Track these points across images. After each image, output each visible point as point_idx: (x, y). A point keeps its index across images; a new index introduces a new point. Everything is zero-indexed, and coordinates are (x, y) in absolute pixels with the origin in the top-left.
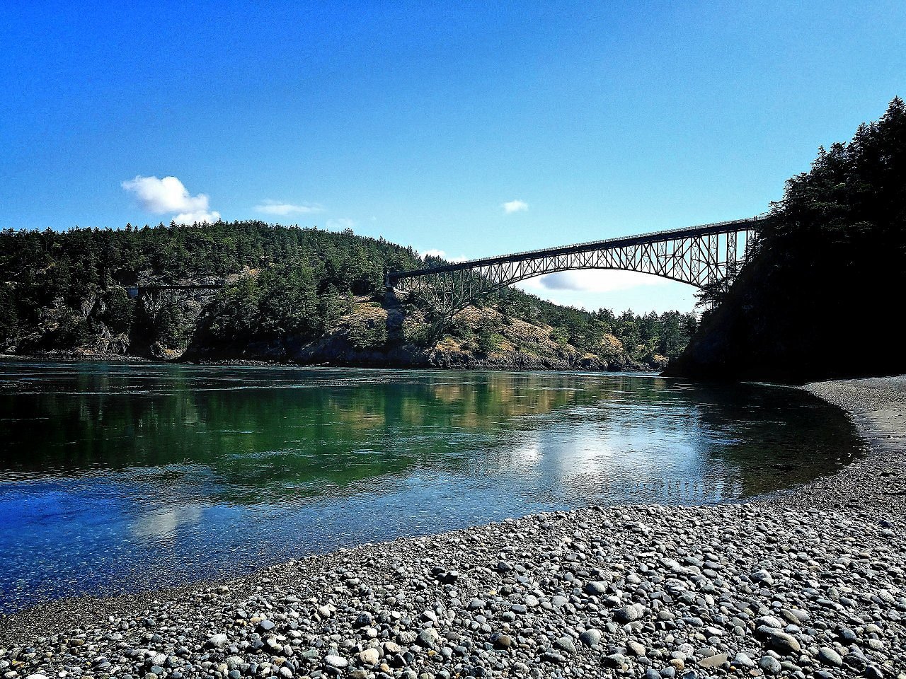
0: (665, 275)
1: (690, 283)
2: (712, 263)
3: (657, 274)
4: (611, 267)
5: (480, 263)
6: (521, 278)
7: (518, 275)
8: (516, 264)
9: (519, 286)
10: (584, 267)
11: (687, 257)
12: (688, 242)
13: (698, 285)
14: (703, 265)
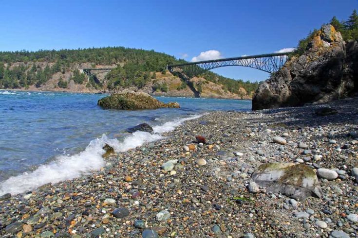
0: (260, 69)
1: (268, 72)
2: (275, 66)
3: (257, 68)
4: (243, 66)
5: (199, 63)
6: (212, 68)
7: (211, 67)
8: (211, 63)
9: (211, 70)
10: (234, 65)
11: (267, 63)
12: (268, 58)
13: (270, 73)
14: (272, 66)
